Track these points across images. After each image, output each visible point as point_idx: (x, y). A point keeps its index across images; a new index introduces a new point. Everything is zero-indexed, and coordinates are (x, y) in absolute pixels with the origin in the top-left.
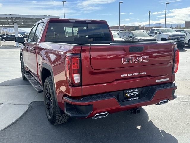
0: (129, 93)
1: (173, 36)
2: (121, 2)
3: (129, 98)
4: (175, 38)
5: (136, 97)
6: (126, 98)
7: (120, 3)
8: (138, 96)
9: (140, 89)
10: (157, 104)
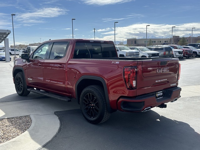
0: (158, 94)
1: (130, 53)
2: (74, 19)
3: (158, 97)
4: (131, 55)
5: (161, 97)
6: (157, 98)
7: (72, 19)
8: (162, 96)
9: (163, 91)
10: (172, 102)
